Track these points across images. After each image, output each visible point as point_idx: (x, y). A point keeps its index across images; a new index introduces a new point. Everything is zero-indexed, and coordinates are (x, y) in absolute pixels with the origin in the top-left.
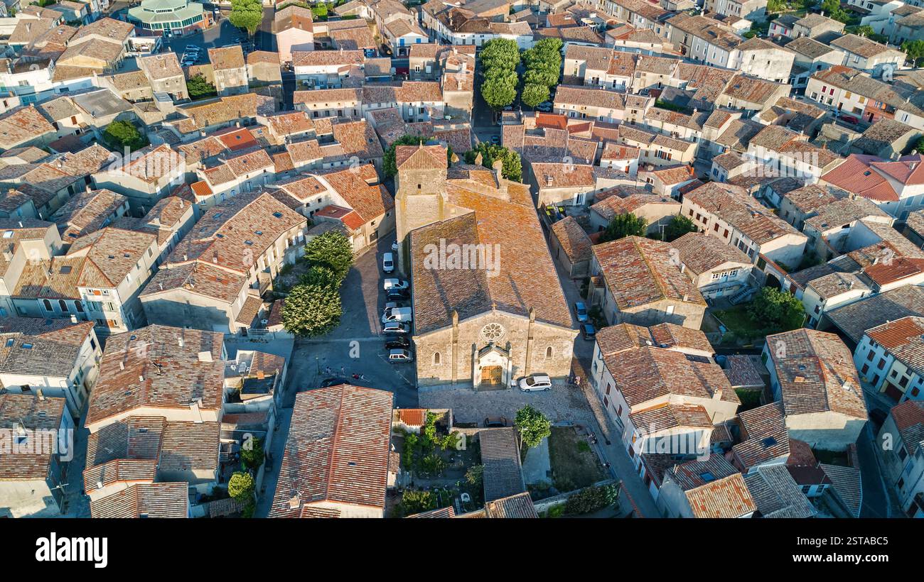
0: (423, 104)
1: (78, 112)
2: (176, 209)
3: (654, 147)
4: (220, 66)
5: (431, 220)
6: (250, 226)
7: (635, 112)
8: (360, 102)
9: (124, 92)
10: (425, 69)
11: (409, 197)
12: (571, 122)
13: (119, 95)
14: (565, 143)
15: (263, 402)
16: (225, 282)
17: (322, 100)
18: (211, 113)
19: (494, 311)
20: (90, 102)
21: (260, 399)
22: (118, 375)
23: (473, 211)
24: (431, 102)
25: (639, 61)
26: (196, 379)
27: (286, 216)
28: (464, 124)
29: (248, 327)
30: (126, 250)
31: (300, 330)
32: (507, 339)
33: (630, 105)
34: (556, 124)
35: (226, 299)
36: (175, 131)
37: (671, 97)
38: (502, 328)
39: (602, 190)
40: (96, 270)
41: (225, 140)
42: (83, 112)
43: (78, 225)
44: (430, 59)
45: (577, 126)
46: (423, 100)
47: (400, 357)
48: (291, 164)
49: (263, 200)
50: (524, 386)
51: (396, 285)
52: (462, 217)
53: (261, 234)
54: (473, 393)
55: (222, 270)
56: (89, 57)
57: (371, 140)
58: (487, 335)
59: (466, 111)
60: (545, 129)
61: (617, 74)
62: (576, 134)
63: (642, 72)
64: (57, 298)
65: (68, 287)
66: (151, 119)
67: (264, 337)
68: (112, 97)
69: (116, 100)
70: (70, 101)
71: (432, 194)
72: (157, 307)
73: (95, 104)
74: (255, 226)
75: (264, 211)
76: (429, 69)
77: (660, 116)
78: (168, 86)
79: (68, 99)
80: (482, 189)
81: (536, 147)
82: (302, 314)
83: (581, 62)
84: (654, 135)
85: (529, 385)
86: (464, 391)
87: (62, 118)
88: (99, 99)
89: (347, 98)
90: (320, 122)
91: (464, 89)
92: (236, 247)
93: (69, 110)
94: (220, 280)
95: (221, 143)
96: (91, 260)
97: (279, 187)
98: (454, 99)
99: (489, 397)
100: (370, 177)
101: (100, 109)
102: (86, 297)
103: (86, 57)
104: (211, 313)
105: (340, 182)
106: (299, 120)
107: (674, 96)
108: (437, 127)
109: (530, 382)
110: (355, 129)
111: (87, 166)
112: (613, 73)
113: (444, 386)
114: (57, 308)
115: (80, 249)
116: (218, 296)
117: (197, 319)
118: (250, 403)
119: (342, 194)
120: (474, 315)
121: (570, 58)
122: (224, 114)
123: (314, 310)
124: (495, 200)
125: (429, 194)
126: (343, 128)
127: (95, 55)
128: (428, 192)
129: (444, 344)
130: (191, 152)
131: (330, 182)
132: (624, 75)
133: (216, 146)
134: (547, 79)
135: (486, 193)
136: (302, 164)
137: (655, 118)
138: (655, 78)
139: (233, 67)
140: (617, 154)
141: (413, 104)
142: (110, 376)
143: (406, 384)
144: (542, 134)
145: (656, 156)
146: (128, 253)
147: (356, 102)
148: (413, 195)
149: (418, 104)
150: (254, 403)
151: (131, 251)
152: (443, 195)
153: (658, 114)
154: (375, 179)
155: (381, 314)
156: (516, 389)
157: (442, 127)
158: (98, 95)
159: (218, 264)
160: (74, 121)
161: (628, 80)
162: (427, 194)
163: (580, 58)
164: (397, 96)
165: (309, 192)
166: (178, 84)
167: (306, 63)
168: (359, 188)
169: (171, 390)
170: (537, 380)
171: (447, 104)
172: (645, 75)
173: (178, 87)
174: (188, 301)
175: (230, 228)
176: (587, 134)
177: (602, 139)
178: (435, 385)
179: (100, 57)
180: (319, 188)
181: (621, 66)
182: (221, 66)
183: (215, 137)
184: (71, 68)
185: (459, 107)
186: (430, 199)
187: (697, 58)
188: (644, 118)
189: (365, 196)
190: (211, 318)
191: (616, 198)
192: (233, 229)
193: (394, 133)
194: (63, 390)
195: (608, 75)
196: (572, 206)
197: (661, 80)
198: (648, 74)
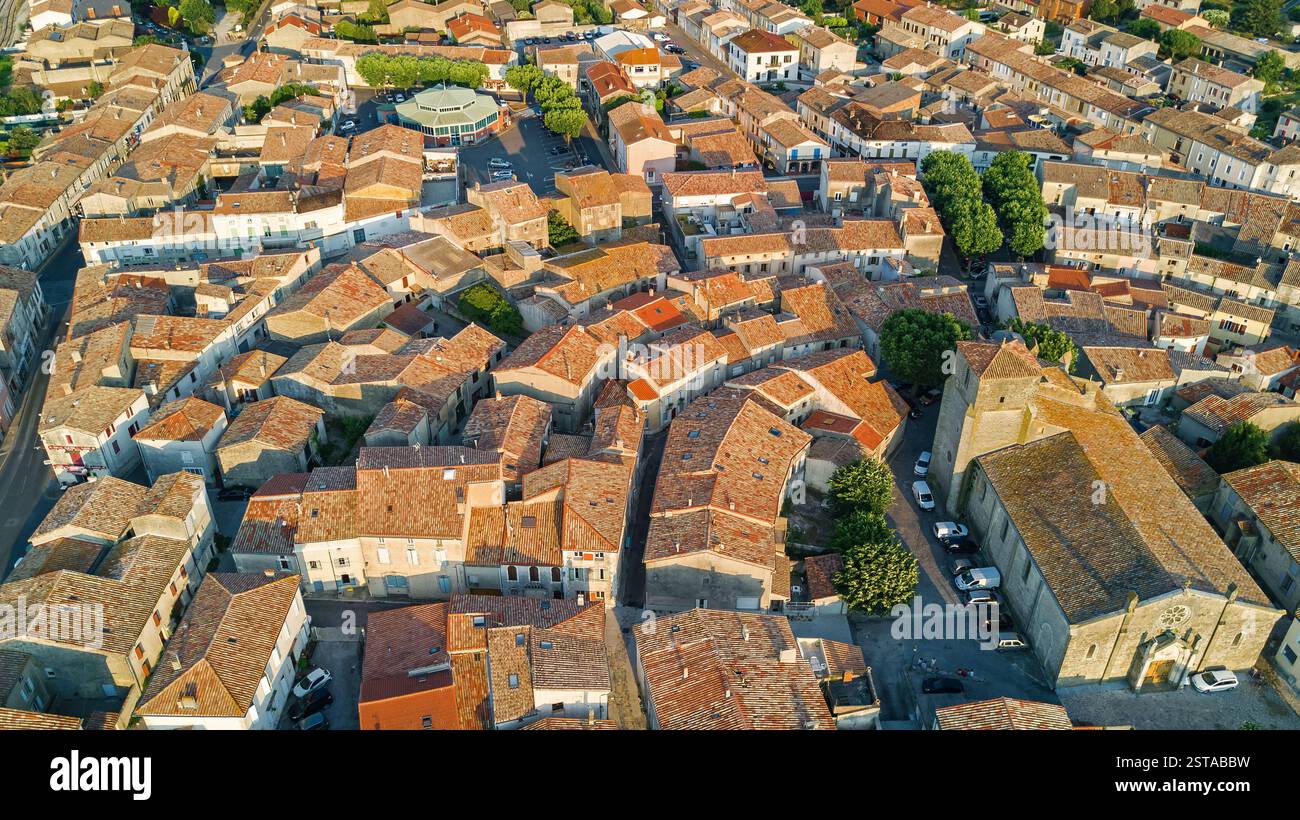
0: (875, 252)
1: (410, 271)
2: (631, 424)
3: (1219, 316)
4: (588, 202)
5: (1006, 441)
6: (750, 450)
7: (1174, 263)
8: (793, 252)
9: (466, 241)
10: (848, 196)
11: (987, 415)
12: (1097, 281)
13: (459, 245)
14: (1102, 312)
15: (864, 716)
16: (754, 538)
17: (742, 252)
18: (599, 273)
19: (1187, 590)
20: (425, 255)
21: (862, 713)
22: (683, 686)
23: (1066, 430)
24: (887, 250)
25: (1150, 186)
26: (788, 689)
27: (785, 433)
28: (960, 287)
29: (785, 599)
30: (606, 492)
31: (874, 608)
32: (1190, 625)
33: (1166, 254)
34: (1076, 283)
35: (765, 564)
36: (561, 300)
37: (1206, 237)
38: (1187, 611)
39: (1185, 385)
40: (583, 525)
41: (643, 315)
42: (418, 271)
43: (513, 451)
44: (857, 184)
45: (1108, 286)
46: (877, 247)
47: (1015, 643)
48: (745, 351)
49: (749, 411)
50: (1203, 686)
51: (954, 532)
52: (1052, 438)
53: (767, 462)
54: (1134, 696)
55: (743, 519)
56: (390, 186)
57: (838, 312)
58: (1164, 621)
59: (932, 260)
60: (1068, 292)
61: (1123, 204)
62: (1111, 299)
63: (1157, 201)
64: (527, 565)
65: (539, 549)
66: (511, 280)
67: (805, 613)
68: (450, 248)
69: (457, 253)
70: (400, 258)
71: (1018, 409)
72: (666, 575)
73: (431, 258)
74: (756, 450)
75: (757, 428)
76: (854, 197)
77: (1209, 268)
78: (527, 233)
79: (394, 252)
80: (1063, 395)
81: (1064, 319)
82: (878, 584)
83: (1067, 186)
84: (1216, 299)
85: (1210, 684)
86: (1121, 693)
87: (393, 281)
88: (434, 250)
89: (775, 248)
90: (755, 285)
91: (934, 232)
92: (746, 483)
93: (398, 269)
94: (747, 536)
95: (639, 320)
96: (572, 509)
97: (751, 387)
98: (918, 244)
99: (1159, 703)
100: (867, 370)
101: (441, 267)
102: (570, 563)
103: (385, 185)
104: (740, 582)
105: (832, 379)
106: (734, 284)
107: (1210, 235)
108: (925, 291)
109: (1210, 680)
110: (813, 297)
111: (471, 357)
112: (1116, 203)
113: (1089, 687)
114: (523, 577)
115: (543, 491)
116: (755, 560)
117: (718, 590)
118: (845, 719)
119: (841, 397)
120: (1156, 595)
121: (1050, 180)
122: (617, 274)
123: (893, 579)
124: (1080, 409)
125: (1013, 409)
126: (796, 294)
127: (397, 182)
128: (1013, 406)
129: (1107, 635)
130: (605, 334)
131: (820, 380)
132: (1131, 205)
133: (632, 324)
134: (1038, 216)
135: (1066, 401)
136: (759, 350)
137: (1203, 271)
138: (1173, 209)
139: (606, 203)
140: (1180, 330)
141: (862, 252)
142: (670, 688)
143: (1036, 684)
144: (1064, 298)
145: (1221, 327)
146: (610, 496)
147: (787, 253)
148: (990, 410)
149: (869, 253)
150: (851, 718)
151: (612, 493)
152: (1032, 410)
153: (1206, 265)
154: (872, 373)
155: (952, 577)
156: (1189, 689)
157: (931, 291)
158: (431, 246)
159: (736, 511)
160: (405, 284)
161: (1137, 212)
162: (1009, 409)
163: (1065, 181)
164: (839, 242)
165: (792, 394)
166: (538, 229)
167: (688, 192)
168: (859, 387)
169: (770, 710)
170: (1219, 676)
171: (908, 251)
172: (1160, 204)
173: (538, 233)
174: (713, 568)
175: (728, 455)
176: (1126, 299)
177: (1151, 306)
178: (1077, 685)
179: (403, 185)
180: (803, 388)
181: (1124, 193)
182: (591, 201)
183: (630, 313)
184: (365, 200)
185: (924, 256)
186: (1012, 415)
187: (1197, 171)
188: (1186, 270)
189: (868, 399)
190: (739, 589)
191: (1217, 400)
192: (731, 457)
193: (862, 299)
194: (601, 707)
195: (1108, 205)
196: (1141, 406)
197: (1183, 212)
198: (1165, 203)
